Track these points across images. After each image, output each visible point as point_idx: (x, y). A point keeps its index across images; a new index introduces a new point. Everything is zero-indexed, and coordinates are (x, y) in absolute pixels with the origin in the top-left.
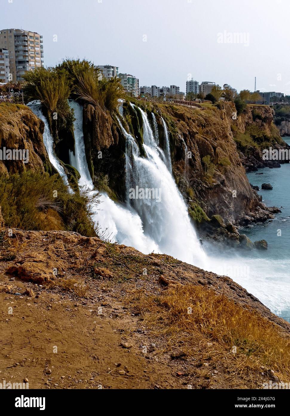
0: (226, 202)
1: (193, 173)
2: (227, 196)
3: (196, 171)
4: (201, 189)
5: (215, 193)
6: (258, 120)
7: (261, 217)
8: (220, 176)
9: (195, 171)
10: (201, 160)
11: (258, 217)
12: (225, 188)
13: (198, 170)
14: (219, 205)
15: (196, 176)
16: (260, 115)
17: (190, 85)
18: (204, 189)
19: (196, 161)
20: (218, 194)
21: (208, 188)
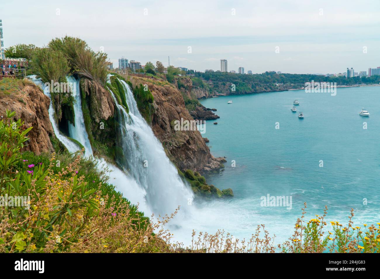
0: (192, 158)
1: (165, 135)
2: (191, 152)
3: (168, 134)
4: (172, 149)
5: (183, 150)
6: (182, 88)
7: (216, 168)
8: (185, 136)
9: (166, 133)
10: (170, 124)
11: (214, 168)
12: (190, 147)
13: (169, 132)
14: (186, 160)
15: (167, 138)
16: (183, 84)
17: (122, 62)
18: (174, 148)
19: (167, 125)
20: (185, 151)
21: (177, 148)
